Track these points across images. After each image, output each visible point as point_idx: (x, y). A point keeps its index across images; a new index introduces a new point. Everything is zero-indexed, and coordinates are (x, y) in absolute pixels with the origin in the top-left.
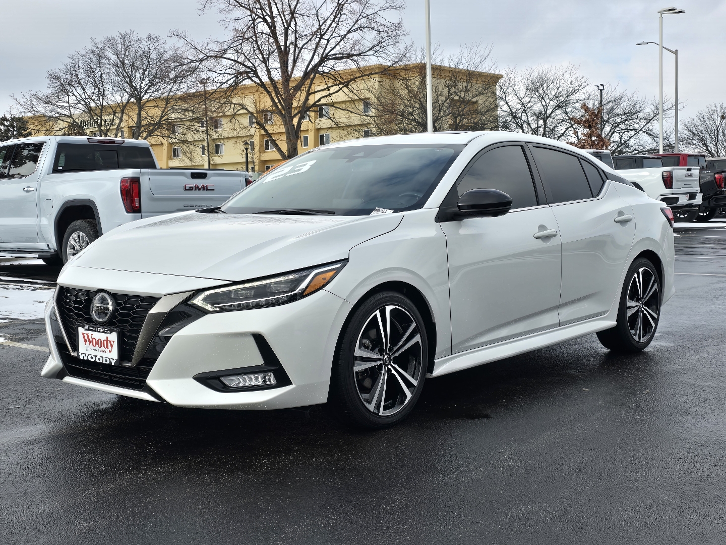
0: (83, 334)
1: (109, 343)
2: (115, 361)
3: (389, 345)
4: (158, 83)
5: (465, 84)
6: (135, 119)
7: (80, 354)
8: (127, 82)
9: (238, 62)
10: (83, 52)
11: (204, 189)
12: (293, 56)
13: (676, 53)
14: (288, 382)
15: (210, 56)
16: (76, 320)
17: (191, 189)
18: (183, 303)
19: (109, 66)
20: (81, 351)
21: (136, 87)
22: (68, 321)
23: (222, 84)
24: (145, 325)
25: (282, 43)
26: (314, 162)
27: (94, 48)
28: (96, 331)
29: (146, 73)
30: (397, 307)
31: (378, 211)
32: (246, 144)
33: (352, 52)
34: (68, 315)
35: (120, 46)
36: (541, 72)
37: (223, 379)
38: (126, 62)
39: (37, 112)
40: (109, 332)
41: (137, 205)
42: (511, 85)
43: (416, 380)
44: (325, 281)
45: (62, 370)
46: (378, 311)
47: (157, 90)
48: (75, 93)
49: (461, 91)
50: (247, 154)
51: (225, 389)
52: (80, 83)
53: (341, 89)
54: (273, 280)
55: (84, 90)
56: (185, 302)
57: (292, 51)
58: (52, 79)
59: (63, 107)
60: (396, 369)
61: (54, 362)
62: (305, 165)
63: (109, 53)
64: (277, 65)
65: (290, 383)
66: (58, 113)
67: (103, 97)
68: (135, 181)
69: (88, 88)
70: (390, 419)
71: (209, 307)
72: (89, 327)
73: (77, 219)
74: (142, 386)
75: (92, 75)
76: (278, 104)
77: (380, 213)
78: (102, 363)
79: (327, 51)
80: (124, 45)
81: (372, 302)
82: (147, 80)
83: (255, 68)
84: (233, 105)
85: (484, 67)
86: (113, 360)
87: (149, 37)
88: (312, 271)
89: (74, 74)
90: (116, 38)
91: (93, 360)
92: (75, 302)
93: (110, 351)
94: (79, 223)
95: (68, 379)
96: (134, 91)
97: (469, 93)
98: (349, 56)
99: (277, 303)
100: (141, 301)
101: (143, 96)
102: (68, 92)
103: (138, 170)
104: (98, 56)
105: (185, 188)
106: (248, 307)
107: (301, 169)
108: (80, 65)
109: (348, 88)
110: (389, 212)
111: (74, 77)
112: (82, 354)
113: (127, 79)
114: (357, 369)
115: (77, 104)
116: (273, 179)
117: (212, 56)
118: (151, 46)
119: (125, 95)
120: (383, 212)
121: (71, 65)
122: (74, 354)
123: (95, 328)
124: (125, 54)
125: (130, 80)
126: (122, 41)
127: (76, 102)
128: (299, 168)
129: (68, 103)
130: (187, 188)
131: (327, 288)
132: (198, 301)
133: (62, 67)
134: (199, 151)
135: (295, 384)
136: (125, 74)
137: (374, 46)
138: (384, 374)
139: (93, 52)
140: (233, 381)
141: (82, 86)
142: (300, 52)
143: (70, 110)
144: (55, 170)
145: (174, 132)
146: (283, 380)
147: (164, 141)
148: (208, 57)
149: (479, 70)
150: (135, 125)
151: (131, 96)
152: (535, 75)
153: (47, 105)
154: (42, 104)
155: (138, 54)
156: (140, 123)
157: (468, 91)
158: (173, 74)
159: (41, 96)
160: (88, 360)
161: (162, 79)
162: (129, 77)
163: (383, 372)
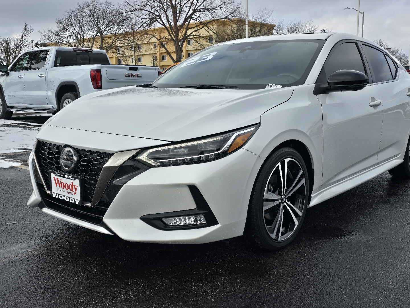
0: (55, 178)
1: (73, 186)
2: (78, 201)
3: (285, 188)
4: (110, 26)
5: (259, 29)
6: (100, 44)
7: (53, 194)
8: (96, 25)
9: (152, 12)
10: (74, 10)
11: (136, 77)
12: (179, 10)
13: (363, 13)
14: (216, 223)
15: (137, 9)
16: (49, 167)
17: (129, 76)
18: (132, 159)
19: (86, 17)
20: (53, 191)
21: (100, 28)
22: (44, 167)
23: (143, 24)
24: (101, 175)
25: (174, 3)
26: (215, 53)
27: (79, 7)
28: (64, 177)
29: (105, 20)
30: (292, 159)
31: (270, 86)
32: (153, 57)
33: (210, 8)
34: (44, 163)
35: (92, 7)
36: (295, 23)
37: (164, 220)
38: (95, 15)
39: (52, 40)
40: (73, 178)
41: (100, 84)
42: (281, 29)
43: (301, 211)
44: (244, 141)
45: (41, 202)
46: (280, 163)
47: (110, 29)
48: (70, 30)
49: (257, 32)
50: (154, 62)
51: (166, 227)
52: (73, 26)
53: (203, 27)
54: (203, 141)
55: (75, 29)
56: (133, 158)
57: (178, 8)
58: (59, 23)
59: (64, 37)
60: (288, 205)
61: (35, 197)
62: (209, 55)
63: (86, 10)
64: (171, 13)
65: (217, 223)
66: (62, 40)
67: (84, 32)
68: (98, 71)
69: (76, 28)
70: (285, 243)
71: (152, 162)
72: (58, 173)
73: (68, 92)
74: (99, 222)
75: (78, 21)
76: (172, 35)
77: (272, 88)
78: (69, 202)
79: (197, 7)
80: (94, 6)
81: (276, 156)
82: (105, 24)
83: (160, 15)
84: (148, 35)
85: (269, 20)
86: (77, 200)
87: (106, 3)
88: (234, 134)
89: (70, 21)
90: (90, 3)
91: (62, 199)
92: (49, 153)
93: (74, 193)
94: (69, 94)
95: (46, 210)
96: (99, 30)
97: (261, 33)
98: (208, 10)
99: (207, 160)
100: (98, 156)
101: (103, 32)
102: (67, 30)
103: (100, 65)
104: (81, 12)
105: (126, 75)
106: (184, 163)
107: (206, 58)
108: (72, 16)
109: (207, 27)
110: (279, 87)
111: (69, 22)
112: (54, 193)
113: (96, 24)
114: (265, 208)
115: (71, 36)
116: (187, 65)
117: (138, 9)
118: (107, 7)
119: (94, 31)
120: (274, 87)
121: (68, 16)
122: (49, 192)
123: (63, 174)
124: (94, 11)
125: (97, 24)
126: (93, 4)
127: (71, 35)
128: (205, 57)
129: (67, 35)
130: (127, 75)
131: (245, 147)
132: (143, 157)
133: (64, 17)
134: (131, 60)
135: (221, 224)
136: (95, 21)
137: (220, 5)
138: (282, 209)
139: (78, 10)
140: (172, 222)
141: (73, 27)
142: (183, 8)
143: (68, 39)
144: (55, 66)
145: (119, 51)
146: (211, 220)
147: (114, 55)
148: (136, 9)
149: (266, 22)
150: (99, 47)
151: (98, 32)
152: (292, 25)
153: (56, 36)
154: (54, 36)
155: (101, 11)
156: (102, 46)
157: (261, 32)
158: (118, 21)
159: (54, 31)
160: (58, 199)
161: (113, 24)
162: (97, 23)
163: (281, 208)
